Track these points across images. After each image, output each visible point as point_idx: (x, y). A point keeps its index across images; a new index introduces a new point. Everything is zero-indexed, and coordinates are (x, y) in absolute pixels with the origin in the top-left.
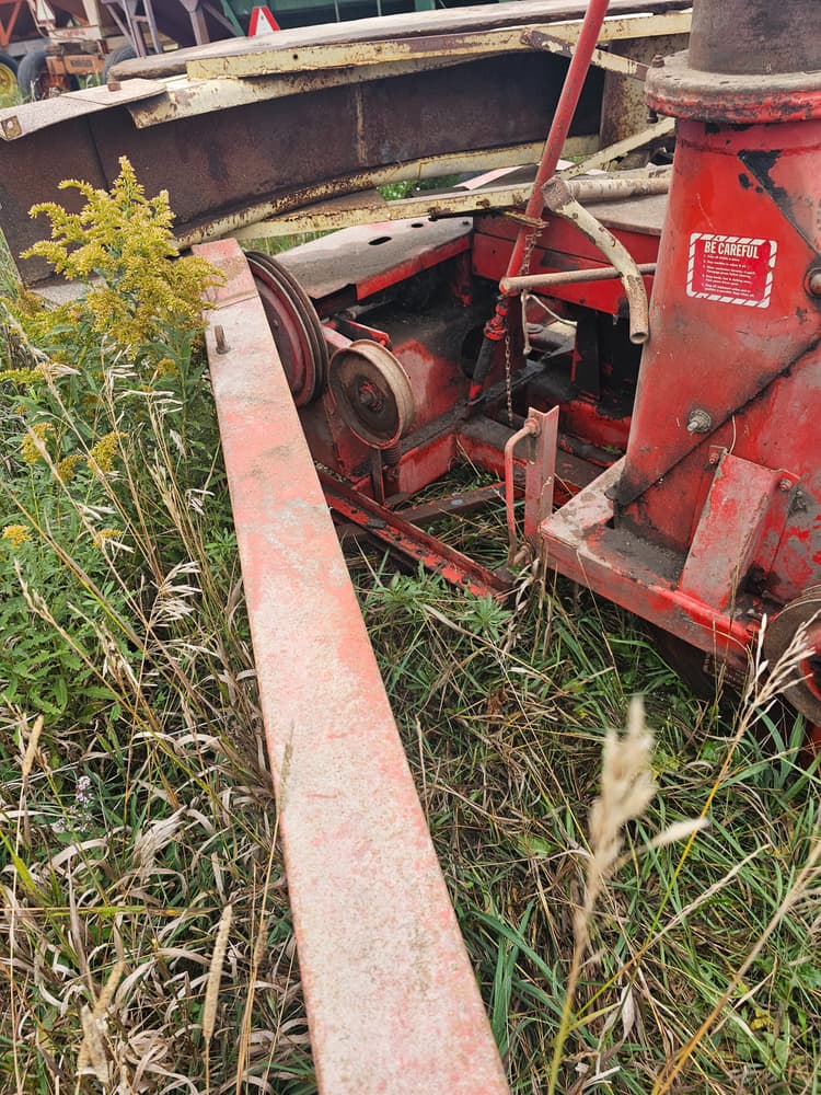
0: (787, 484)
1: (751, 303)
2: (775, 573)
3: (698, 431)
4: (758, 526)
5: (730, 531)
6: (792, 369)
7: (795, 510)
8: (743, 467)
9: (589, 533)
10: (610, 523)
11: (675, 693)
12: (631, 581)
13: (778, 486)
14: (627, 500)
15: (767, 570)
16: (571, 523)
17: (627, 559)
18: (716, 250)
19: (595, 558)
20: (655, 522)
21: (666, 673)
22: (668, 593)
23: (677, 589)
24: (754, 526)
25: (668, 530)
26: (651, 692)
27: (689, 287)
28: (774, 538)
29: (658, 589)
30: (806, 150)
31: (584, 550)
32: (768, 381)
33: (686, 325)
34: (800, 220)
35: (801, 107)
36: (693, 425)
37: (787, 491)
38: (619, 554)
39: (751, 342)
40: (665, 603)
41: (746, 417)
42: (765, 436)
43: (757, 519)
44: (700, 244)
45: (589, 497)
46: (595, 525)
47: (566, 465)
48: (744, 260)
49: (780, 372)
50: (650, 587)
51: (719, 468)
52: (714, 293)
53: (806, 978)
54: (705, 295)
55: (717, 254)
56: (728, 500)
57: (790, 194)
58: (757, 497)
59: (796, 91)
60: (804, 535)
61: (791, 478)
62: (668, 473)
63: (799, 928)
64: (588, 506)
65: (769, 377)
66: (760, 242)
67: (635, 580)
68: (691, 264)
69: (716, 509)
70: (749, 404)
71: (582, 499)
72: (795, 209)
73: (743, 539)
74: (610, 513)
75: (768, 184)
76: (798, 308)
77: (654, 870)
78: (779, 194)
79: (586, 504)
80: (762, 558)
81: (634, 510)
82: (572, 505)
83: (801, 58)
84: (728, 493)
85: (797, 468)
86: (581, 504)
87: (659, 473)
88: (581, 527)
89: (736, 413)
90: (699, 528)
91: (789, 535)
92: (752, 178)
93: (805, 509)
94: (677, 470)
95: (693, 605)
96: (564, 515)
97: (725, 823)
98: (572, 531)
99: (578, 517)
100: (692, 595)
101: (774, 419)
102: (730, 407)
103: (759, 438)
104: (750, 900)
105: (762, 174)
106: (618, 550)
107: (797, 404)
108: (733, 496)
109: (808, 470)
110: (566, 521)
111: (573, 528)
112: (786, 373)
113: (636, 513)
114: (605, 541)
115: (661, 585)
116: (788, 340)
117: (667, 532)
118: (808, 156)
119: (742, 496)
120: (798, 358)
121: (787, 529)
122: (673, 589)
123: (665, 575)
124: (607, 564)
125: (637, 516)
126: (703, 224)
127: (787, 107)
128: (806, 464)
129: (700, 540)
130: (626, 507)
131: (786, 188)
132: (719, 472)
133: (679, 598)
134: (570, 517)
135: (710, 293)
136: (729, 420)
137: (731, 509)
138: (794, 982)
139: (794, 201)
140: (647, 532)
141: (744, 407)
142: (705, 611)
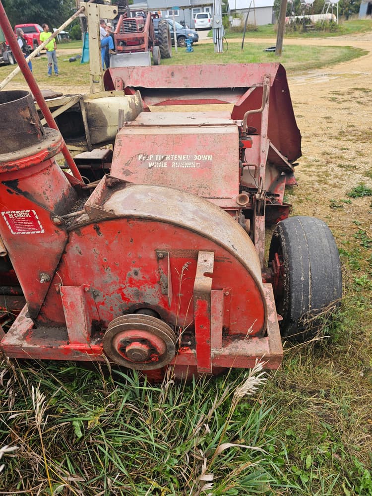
0: (87, 289)
1: (38, 232)
2: (102, 320)
3: (46, 281)
4: (85, 307)
5: (76, 314)
6: (66, 250)
7: (95, 297)
8: (68, 289)
9: (26, 336)
10: (34, 327)
11: (95, 379)
12: (51, 349)
13: (84, 291)
14: (36, 315)
15: (98, 320)
16: (16, 335)
17: (46, 340)
18: (14, 216)
19: (31, 346)
20: (51, 319)
21: (88, 373)
22: (67, 346)
23: (70, 343)
24: (83, 308)
25: (58, 320)
26: (87, 383)
27: (12, 231)
28: (94, 309)
29: (62, 347)
30: (28, 177)
31: (25, 344)
32: (60, 257)
33: (18, 244)
34: (39, 201)
35: (14, 166)
36: (42, 280)
37: (88, 291)
38: (42, 339)
39: (46, 245)
40: (67, 351)
41: (61, 271)
42: (71, 275)
43: (83, 305)
44: (7, 215)
45: (22, 318)
46: (28, 330)
47: (15, 302)
48: (26, 218)
49: (62, 252)
50: (59, 348)
51: (61, 292)
52: (23, 231)
53: (171, 463)
54: (20, 233)
55: (15, 218)
56: (71, 302)
57: (30, 193)
58: (79, 298)
59: (8, 161)
60: (103, 304)
61: (87, 286)
62: (45, 300)
63: (164, 446)
64: (22, 323)
65: (59, 256)
66: (29, 211)
67: (52, 347)
68: (7, 222)
69: (67, 308)
70: (59, 266)
71: (19, 321)
72: (34, 197)
73: (83, 315)
74: (32, 323)
75: (20, 191)
76: (55, 231)
77: (110, 461)
78: (26, 194)
79: (20, 322)
80: (95, 316)
81: (40, 318)
82: (14, 326)
83: (7, 148)
84: (69, 300)
85: (87, 282)
86: (19, 324)
87: (41, 301)
88: (21, 334)
89: (56, 270)
90: (66, 317)
91: (98, 305)
92: (12, 191)
93: (98, 295)
94: (48, 297)
95: (78, 347)
96: (12, 333)
97: (128, 422)
98: (17, 339)
99: (19, 330)
100: (76, 343)
101: (70, 268)
102: (53, 269)
103: (69, 276)
104: (146, 447)
105: (15, 188)
106: (41, 337)
107: (74, 261)
108: (71, 301)
109: (91, 282)
110: (13, 335)
111: (17, 337)
112: (64, 252)
113: (42, 319)
114: (34, 336)
115: (63, 344)
116: (58, 242)
117: (58, 321)
118: (30, 179)
119: (74, 300)
120: (65, 247)
121: (97, 304)
122: (68, 344)
123: (63, 339)
124: (38, 346)
125: (43, 320)
126: (3, 208)
127: (7, 167)
128: (90, 280)
129: (68, 321)
130: (37, 318)
131: (28, 191)
132: (62, 294)
133: (72, 346)
134: (15, 332)
135: (21, 232)
136: (55, 274)
137: (73, 306)
138: (168, 468)
139: (33, 195)
140: (50, 324)
141: (57, 268)
142: (83, 347)
